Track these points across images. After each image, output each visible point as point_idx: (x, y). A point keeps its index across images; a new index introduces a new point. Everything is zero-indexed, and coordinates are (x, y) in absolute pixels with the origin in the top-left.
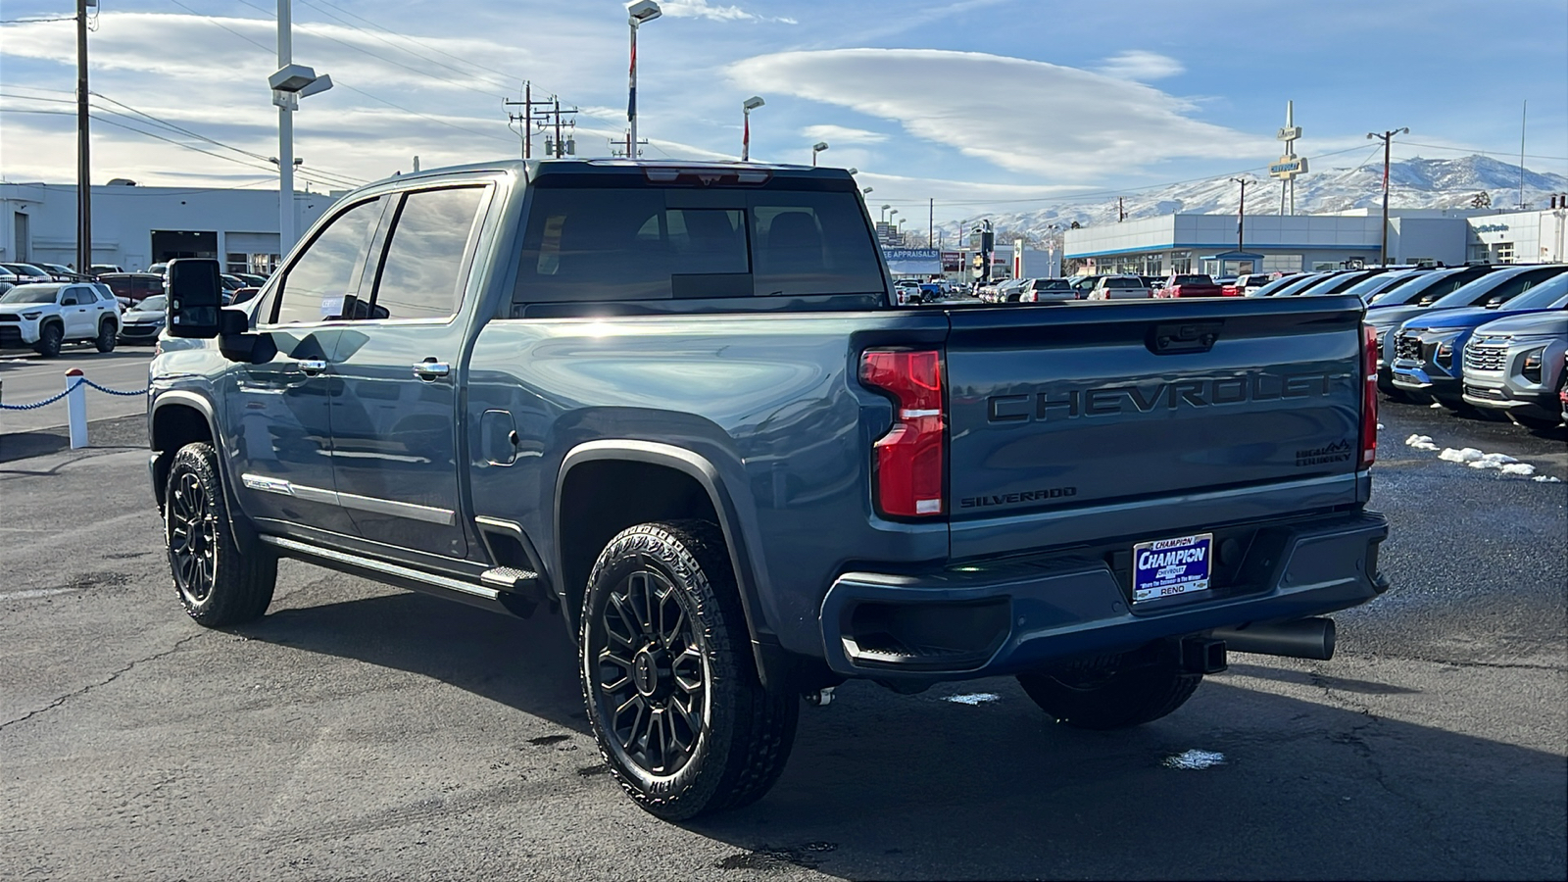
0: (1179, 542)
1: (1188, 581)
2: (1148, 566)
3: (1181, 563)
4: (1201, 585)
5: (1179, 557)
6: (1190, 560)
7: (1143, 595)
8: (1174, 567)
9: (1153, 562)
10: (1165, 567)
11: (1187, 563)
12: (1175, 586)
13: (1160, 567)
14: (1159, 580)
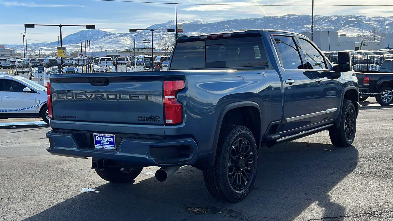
0: (105, 135)
1: (110, 146)
2: (98, 140)
3: (107, 141)
4: (113, 148)
5: (106, 139)
6: (110, 141)
7: (97, 147)
8: (106, 142)
9: (100, 139)
10: (103, 141)
11: (109, 141)
12: (106, 147)
13: (102, 141)
14: (102, 144)
